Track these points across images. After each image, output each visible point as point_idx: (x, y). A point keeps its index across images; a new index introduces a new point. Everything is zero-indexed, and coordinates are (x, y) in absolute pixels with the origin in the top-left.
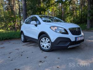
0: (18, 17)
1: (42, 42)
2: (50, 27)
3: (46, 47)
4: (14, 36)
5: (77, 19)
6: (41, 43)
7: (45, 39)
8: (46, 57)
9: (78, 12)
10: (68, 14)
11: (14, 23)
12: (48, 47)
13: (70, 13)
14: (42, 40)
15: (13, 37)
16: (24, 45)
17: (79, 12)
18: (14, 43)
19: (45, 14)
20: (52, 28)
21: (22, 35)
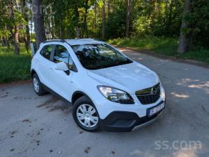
0: (20, 18)
1: (80, 112)
2: (98, 87)
3: (89, 124)
4: (14, 73)
5: (159, 22)
6: (78, 114)
7: (87, 107)
8: (89, 148)
9: (163, 5)
10: (141, 9)
11: (11, 32)
12: (92, 123)
13: (145, 8)
14: (80, 107)
15: (13, 76)
16: (40, 106)
17: (166, 7)
18: (16, 98)
19: (87, 13)
20: (101, 89)
21: (35, 79)
